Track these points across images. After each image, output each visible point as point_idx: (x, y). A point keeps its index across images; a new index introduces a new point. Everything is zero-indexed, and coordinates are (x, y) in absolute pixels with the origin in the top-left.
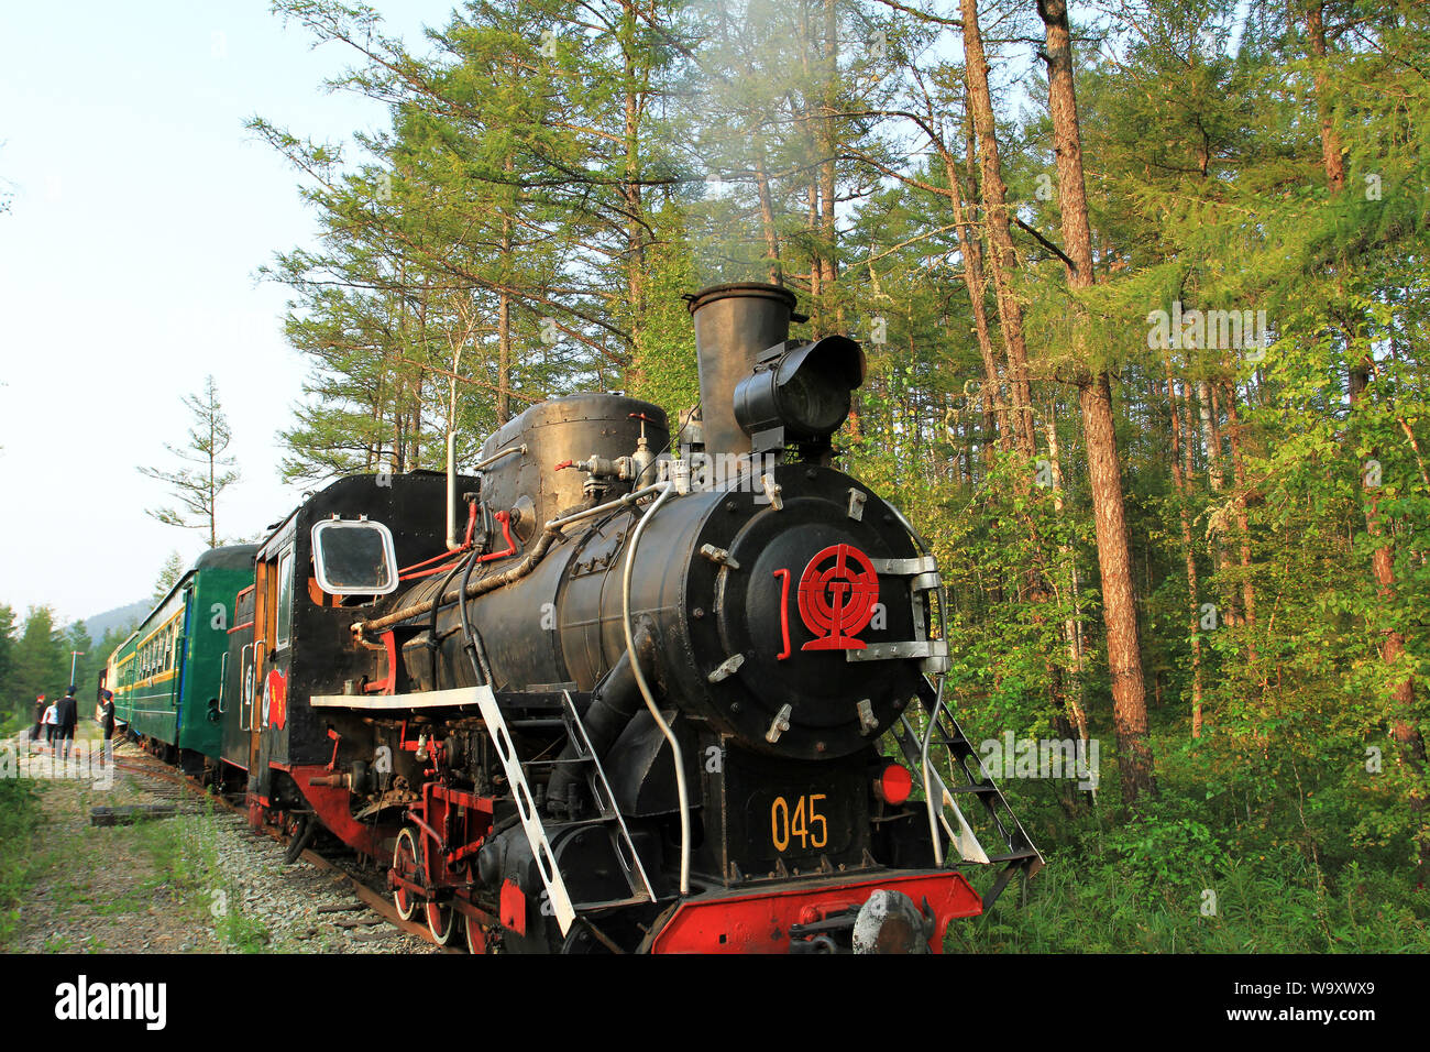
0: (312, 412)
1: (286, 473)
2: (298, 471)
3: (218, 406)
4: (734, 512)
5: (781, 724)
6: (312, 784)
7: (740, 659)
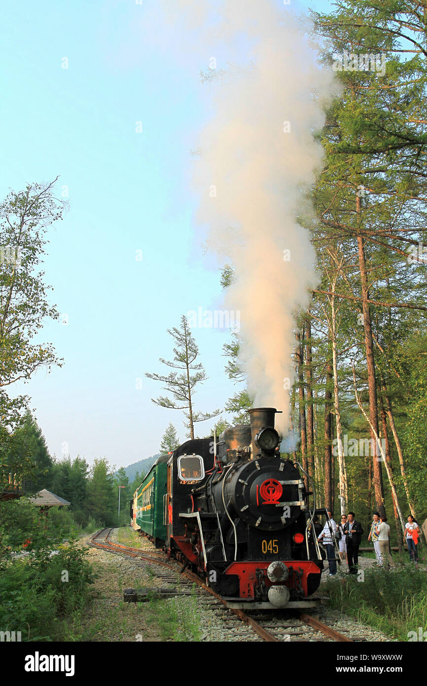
4: (247, 471)
5: (258, 522)
6: (179, 541)
7: (247, 506)
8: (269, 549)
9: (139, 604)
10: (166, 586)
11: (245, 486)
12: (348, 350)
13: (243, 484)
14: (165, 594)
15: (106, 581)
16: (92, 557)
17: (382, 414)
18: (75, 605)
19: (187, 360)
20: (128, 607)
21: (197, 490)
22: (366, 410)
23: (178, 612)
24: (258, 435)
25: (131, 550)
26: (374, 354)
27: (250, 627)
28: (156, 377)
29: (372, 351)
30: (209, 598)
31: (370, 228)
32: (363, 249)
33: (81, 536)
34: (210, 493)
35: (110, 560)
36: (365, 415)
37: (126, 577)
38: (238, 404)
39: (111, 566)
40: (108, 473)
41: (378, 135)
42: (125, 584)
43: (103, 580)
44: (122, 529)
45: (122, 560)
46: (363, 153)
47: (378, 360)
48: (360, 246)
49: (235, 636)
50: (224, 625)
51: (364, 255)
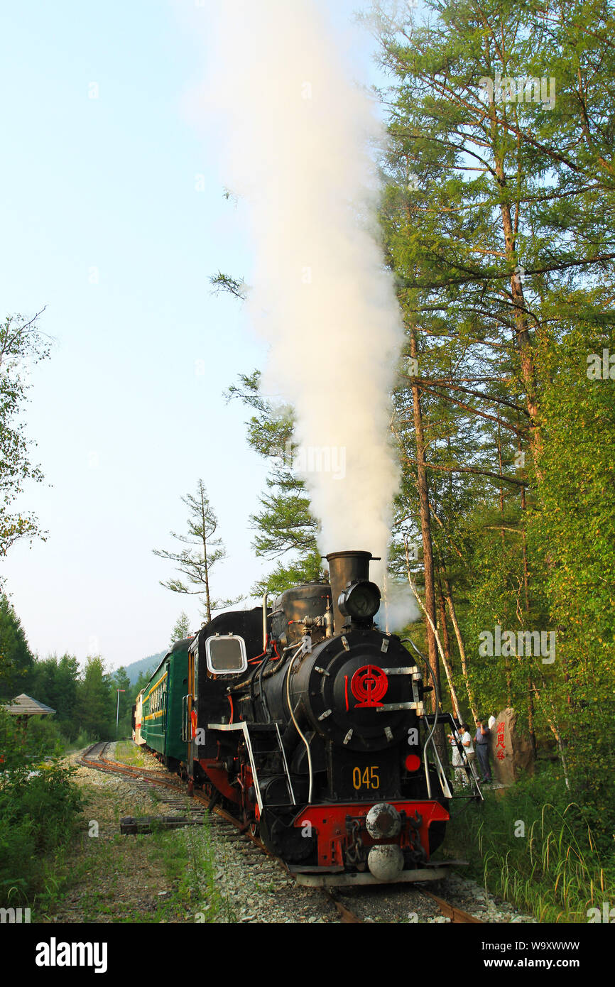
0: (275, 500)
1: (258, 548)
2: (267, 545)
3: (207, 502)
4: (329, 653)
5: (348, 737)
6: (208, 767)
7: (329, 712)
8: (364, 782)
9: (140, 837)
10: (174, 813)
11: (324, 679)
12: (400, 523)
13: (322, 674)
14: (173, 824)
15: (99, 808)
16: (83, 779)
17: (440, 601)
18: (58, 839)
19: (204, 534)
20: (125, 840)
21: (236, 687)
22: (422, 596)
23: (187, 846)
24: (346, 593)
25: (131, 769)
26: (431, 528)
27: (276, 863)
28: (166, 554)
29: (429, 524)
30: (227, 827)
31: (428, 377)
32: (419, 401)
33: (68, 752)
34: (258, 691)
35: (104, 782)
36: (420, 601)
37: (124, 802)
38: (266, 589)
39: (106, 789)
40: (104, 673)
41: (437, 266)
42: (122, 812)
43: (95, 807)
44: (121, 743)
45: (120, 782)
46: (419, 287)
47: (436, 535)
48: (416, 398)
49: (257, 874)
50: (244, 860)
51: (420, 408)
